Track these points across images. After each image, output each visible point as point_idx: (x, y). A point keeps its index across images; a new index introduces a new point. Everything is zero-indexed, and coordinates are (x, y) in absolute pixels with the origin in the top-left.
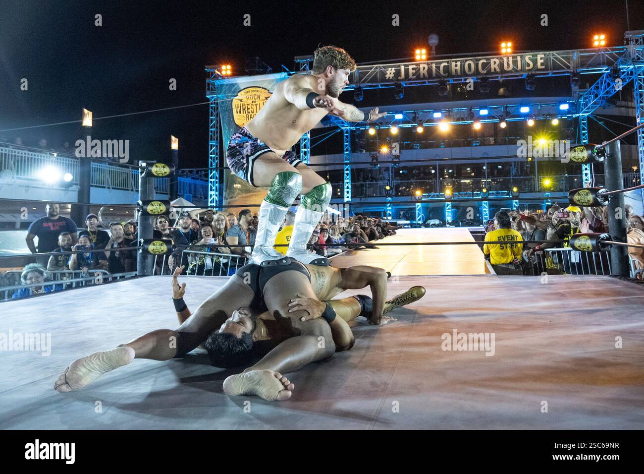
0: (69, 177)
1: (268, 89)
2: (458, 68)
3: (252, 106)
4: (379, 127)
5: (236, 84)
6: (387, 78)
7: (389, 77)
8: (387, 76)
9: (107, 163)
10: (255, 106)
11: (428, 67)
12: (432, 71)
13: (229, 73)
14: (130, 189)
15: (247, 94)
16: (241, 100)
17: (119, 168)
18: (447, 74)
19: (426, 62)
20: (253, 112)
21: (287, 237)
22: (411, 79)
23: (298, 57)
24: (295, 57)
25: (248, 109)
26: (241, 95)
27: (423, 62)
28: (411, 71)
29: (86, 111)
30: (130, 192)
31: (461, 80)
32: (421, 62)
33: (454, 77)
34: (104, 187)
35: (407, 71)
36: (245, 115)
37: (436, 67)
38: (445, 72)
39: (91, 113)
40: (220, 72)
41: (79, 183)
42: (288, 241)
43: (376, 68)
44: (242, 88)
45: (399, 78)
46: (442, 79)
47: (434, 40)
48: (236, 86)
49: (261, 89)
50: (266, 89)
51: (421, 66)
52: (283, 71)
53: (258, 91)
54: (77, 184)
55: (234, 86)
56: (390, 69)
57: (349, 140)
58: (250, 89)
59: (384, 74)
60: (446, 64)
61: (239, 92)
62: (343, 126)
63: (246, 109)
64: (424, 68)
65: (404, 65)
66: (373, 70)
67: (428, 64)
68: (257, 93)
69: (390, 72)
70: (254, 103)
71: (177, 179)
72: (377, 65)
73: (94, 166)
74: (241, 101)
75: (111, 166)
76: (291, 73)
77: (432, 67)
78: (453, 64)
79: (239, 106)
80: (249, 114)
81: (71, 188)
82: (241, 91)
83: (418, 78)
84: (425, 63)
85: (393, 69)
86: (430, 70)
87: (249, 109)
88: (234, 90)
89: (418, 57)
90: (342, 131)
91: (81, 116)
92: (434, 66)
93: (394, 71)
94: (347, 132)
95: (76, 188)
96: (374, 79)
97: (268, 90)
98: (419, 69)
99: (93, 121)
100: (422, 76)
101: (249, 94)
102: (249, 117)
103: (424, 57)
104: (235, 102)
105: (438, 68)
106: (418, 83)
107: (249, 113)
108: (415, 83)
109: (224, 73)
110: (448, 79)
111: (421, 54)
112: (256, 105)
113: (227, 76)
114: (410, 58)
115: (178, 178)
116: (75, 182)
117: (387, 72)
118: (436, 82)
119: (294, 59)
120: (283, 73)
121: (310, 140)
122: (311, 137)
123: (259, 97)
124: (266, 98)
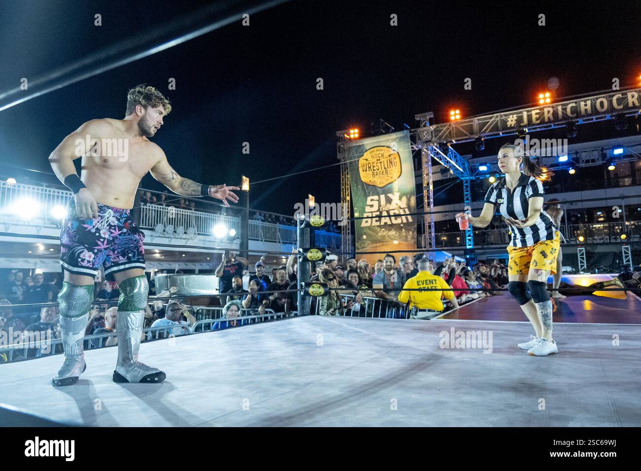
0: (233, 233)
1: (391, 147)
2: (589, 107)
3: (377, 164)
4: (500, 175)
5: (363, 145)
6: (509, 126)
7: (511, 125)
8: (509, 124)
9: (260, 220)
10: (379, 165)
11: (554, 111)
12: (557, 114)
13: (357, 136)
14: (278, 241)
16: (367, 160)
17: (269, 224)
18: (575, 115)
19: (551, 105)
20: (378, 170)
21: (418, 282)
22: (534, 125)
23: (418, 115)
24: (416, 116)
25: (374, 167)
26: (367, 155)
27: (547, 105)
28: (534, 117)
29: (244, 178)
30: (278, 243)
31: (592, 119)
32: (545, 105)
33: (583, 116)
34: (258, 240)
35: (530, 117)
36: (371, 172)
37: (562, 109)
38: (572, 113)
39: (248, 179)
40: (349, 135)
41: (240, 237)
42: (418, 285)
43: (497, 117)
44: (368, 148)
45: (522, 124)
46: (570, 121)
47: (554, 83)
48: (362, 148)
49: (385, 148)
50: (389, 147)
51: (546, 110)
52: (404, 130)
53: (382, 150)
54: (238, 238)
55: (361, 147)
56: (511, 116)
57: (469, 189)
58: (375, 149)
59: (504, 122)
60: (574, 105)
61: (365, 152)
62: (463, 177)
63: (372, 168)
64: (549, 112)
65: (526, 111)
66: (493, 119)
67: (553, 107)
68: (381, 152)
69: (512, 120)
70: (379, 161)
71: (314, 232)
72: (497, 114)
73: (250, 223)
75: (263, 223)
76: (412, 130)
77: (557, 110)
78: (582, 104)
79: (365, 164)
80: (375, 172)
81: (235, 242)
82: (367, 151)
83: (543, 122)
84: (549, 107)
85: (515, 116)
86: (555, 114)
88: (361, 151)
89: (541, 102)
90: (462, 181)
91: (241, 182)
92: (560, 108)
93: (516, 118)
94: (466, 182)
95: (238, 241)
96: (496, 128)
98: (543, 113)
99: (250, 185)
100: (546, 120)
101: (373, 154)
103: (548, 101)
104: (362, 161)
105: (564, 109)
106: (542, 127)
107: (374, 170)
108: (539, 128)
109: (352, 136)
110: (577, 120)
111: (545, 98)
112: (381, 163)
113: (355, 139)
114: (533, 103)
115: (315, 231)
116: (237, 236)
117: (508, 119)
118: (562, 124)
119: (414, 117)
120: (405, 130)
121: (433, 191)
122: (433, 188)
123: (382, 155)
124: (390, 156)
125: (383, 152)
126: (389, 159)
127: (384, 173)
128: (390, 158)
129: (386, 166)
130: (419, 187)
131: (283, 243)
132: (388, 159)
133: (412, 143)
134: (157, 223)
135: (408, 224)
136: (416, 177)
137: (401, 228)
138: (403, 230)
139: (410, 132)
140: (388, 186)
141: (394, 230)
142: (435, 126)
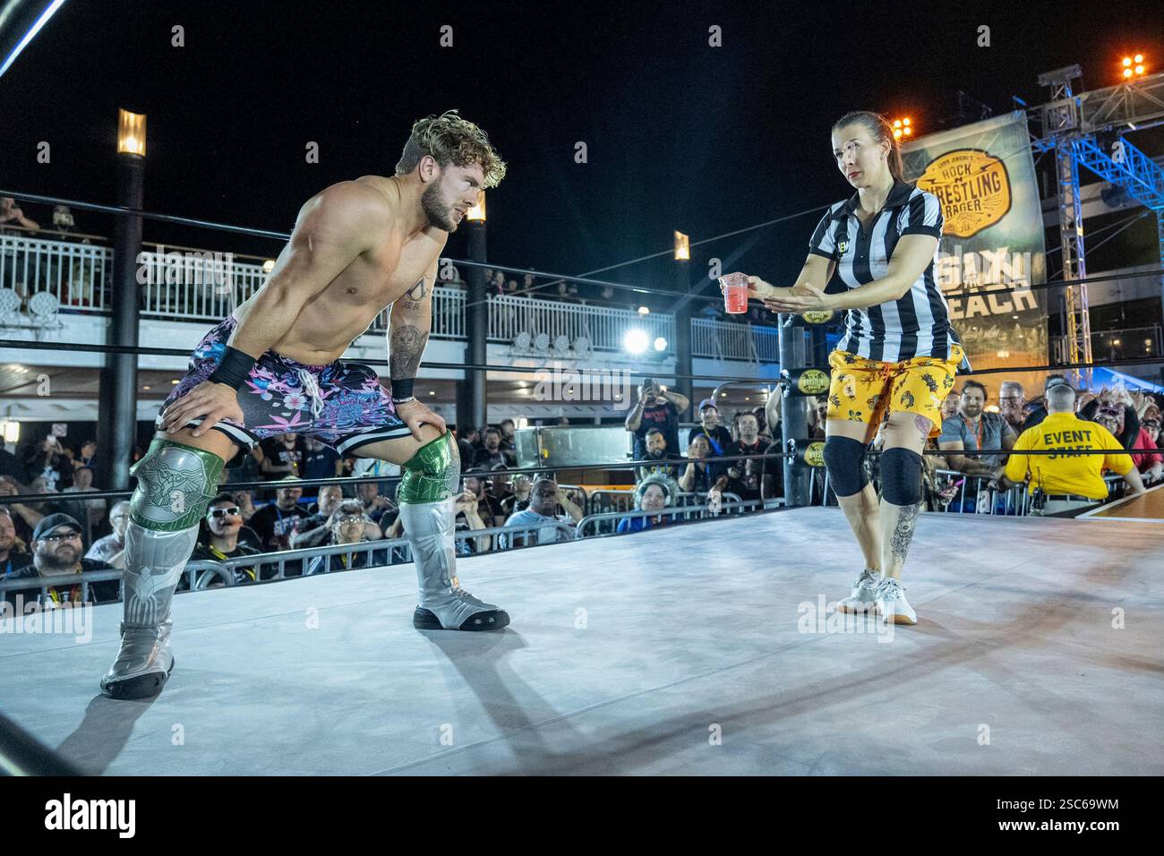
0: (661, 344)
1: (986, 150)
3: (956, 189)
5: (922, 151)
9: (714, 318)
10: (960, 189)
13: (908, 132)
14: (751, 358)
15: (943, 169)
16: (932, 181)
17: (732, 324)
20: (958, 201)
21: (1046, 436)
23: (1044, 75)
24: (1040, 77)
25: (948, 195)
26: (933, 171)
29: (679, 235)
30: (751, 363)
34: (712, 358)
39: (686, 238)
41: (675, 353)
42: (1047, 443)
44: (934, 157)
48: (921, 155)
49: (972, 152)
50: (981, 151)
52: (1014, 110)
53: (965, 158)
54: (672, 355)
55: (918, 155)
58: (950, 157)
61: (928, 165)
62: (1156, 204)
63: (944, 196)
68: (963, 163)
70: (959, 183)
71: (825, 338)
73: (695, 324)
74: (933, 183)
75: (720, 323)
76: (1033, 109)
80: (952, 205)
81: (665, 362)
82: (932, 161)
87: (951, 194)
88: (919, 163)
90: (1154, 214)
91: (672, 243)
95: (672, 361)
97: (987, 153)
99: (691, 249)
101: (947, 167)
102: (952, 211)
107: (950, 202)
112: (964, 185)
113: (905, 140)
115: (827, 335)
116: (669, 352)
119: (1037, 80)
120: (1016, 111)
121: (1085, 240)
122: (1084, 235)
123: (967, 169)
124: (983, 169)
125: (967, 162)
126: (983, 176)
127: (973, 207)
128: (985, 174)
129: (976, 192)
130: (1052, 235)
131: (761, 361)
132: (980, 175)
133: (1034, 137)
134: (518, 331)
135: (1027, 315)
136: (1044, 212)
137: (1011, 324)
138: (1018, 326)
139: (1028, 114)
140: (979, 235)
141: (997, 328)
142: (1084, 96)
